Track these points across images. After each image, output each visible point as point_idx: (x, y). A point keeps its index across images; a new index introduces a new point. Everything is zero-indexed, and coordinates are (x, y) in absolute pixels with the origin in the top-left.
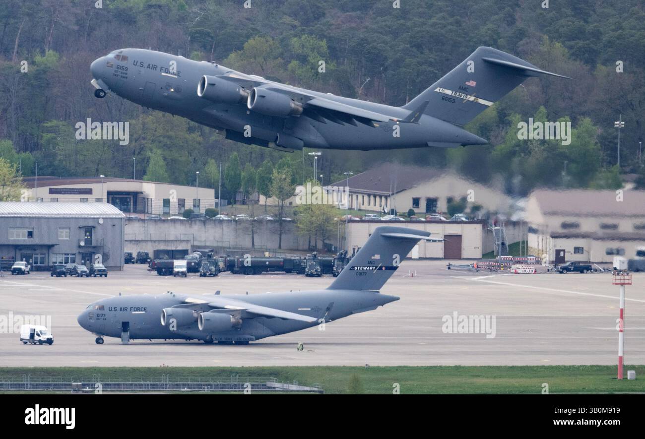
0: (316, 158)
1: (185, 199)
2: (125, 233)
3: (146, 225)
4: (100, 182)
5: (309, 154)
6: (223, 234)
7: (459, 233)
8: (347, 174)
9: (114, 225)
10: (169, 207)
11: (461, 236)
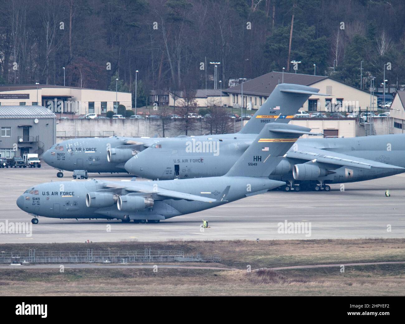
0: (216, 66)
1: (106, 102)
2: (57, 131)
3: (74, 124)
4: (36, 88)
5: (211, 63)
6: (138, 131)
7: (336, 128)
8: (242, 80)
9: (47, 124)
10: (94, 108)
11: (338, 130)
